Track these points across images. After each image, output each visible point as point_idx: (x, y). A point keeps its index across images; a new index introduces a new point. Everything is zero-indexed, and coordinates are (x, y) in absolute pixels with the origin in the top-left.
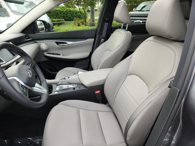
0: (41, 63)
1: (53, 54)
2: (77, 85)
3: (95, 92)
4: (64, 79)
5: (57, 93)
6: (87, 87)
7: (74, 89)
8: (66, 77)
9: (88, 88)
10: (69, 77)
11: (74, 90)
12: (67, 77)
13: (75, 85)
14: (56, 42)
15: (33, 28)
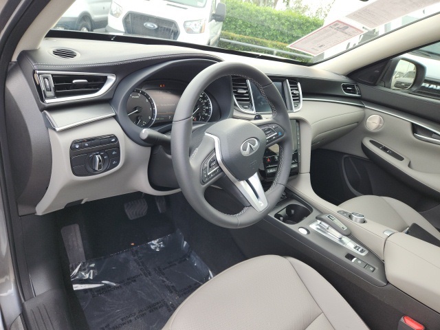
0: (346, 156)
1: (385, 149)
2: (367, 255)
3: (404, 315)
4: (350, 217)
5: (303, 232)
6: (388, 283)
7: (350, 256)
8: (356, 214)
9: (389, 285)
10: (366, 219)
11: (347, 260)
12: (360, 216)
13: (362, 248)
14: (413, 124)
15: (378, 71)
